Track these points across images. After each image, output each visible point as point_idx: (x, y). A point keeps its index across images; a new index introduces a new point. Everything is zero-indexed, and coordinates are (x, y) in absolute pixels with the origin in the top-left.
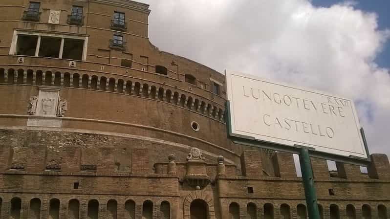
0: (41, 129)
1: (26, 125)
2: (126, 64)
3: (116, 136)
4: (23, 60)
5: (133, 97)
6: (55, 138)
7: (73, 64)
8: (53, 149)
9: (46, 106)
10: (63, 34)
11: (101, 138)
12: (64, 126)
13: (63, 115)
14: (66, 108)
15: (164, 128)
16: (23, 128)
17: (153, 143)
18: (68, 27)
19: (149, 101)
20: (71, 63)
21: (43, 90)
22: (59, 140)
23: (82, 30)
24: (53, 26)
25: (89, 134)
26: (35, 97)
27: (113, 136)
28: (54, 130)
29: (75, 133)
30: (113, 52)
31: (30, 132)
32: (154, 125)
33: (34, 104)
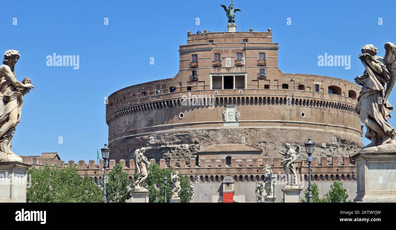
0: (230, 128)
1: (223, 126)
2: (267, 87)
3: (263, 128)
4: (217, 92)
5: (271, 105)
6: (236, 132)
7: (241, 92)
8: (236, 137)
9: (231, 115)
10: (234, 73)
11: (256, 130)
12: (240, 126)
13: (239, 120)
14: (239, 116)
15: (287, 119)
16: (222, 128)
17: (281, 129)
18: (236, 68)
19: (279, 106)
20: (240, 91)
21: (229, 107)
22: (238, 133)
23: (243, 69)
24: (228, 69)
25: (251, 129)
26: (225, 111)
27: (262, 128)
28: (236, 128)
29: (245, 129)
30: (260, 81)
31: (225, 130)
32: (282, 119)
33: (225, 116)
